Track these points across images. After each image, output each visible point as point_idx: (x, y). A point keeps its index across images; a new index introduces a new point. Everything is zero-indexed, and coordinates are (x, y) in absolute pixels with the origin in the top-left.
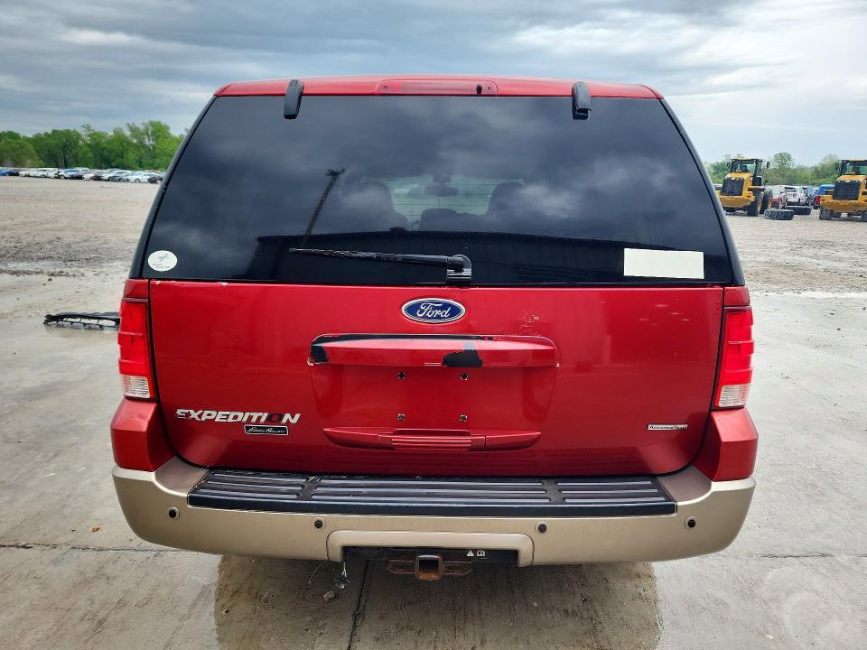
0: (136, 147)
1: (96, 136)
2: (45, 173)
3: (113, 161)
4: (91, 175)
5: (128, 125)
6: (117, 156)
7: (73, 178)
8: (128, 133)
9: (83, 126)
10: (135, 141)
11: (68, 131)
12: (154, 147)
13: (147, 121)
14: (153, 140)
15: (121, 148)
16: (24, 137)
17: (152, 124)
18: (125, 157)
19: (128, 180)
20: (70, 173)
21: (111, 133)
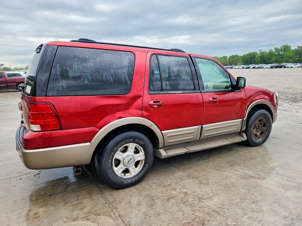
0: (276, 56)
1: (262, 53)
2: (239, 67)
3: (267, 61)
4: (252, 67)
5: (275, 48)
6: (269, 59)
7: (247, 68)
8: (274, 51)
9: (259, 50)
10: (276, 53)
11: (254, 53)
12: (283, 55)
13: (282, 45)
14: (283, 52)
15: (271, 56)
16: (240, 56)
17: (284, 46)
18: (271, 59)
19: (263, 68)
20: (247, 67)
21: (268, 52)
